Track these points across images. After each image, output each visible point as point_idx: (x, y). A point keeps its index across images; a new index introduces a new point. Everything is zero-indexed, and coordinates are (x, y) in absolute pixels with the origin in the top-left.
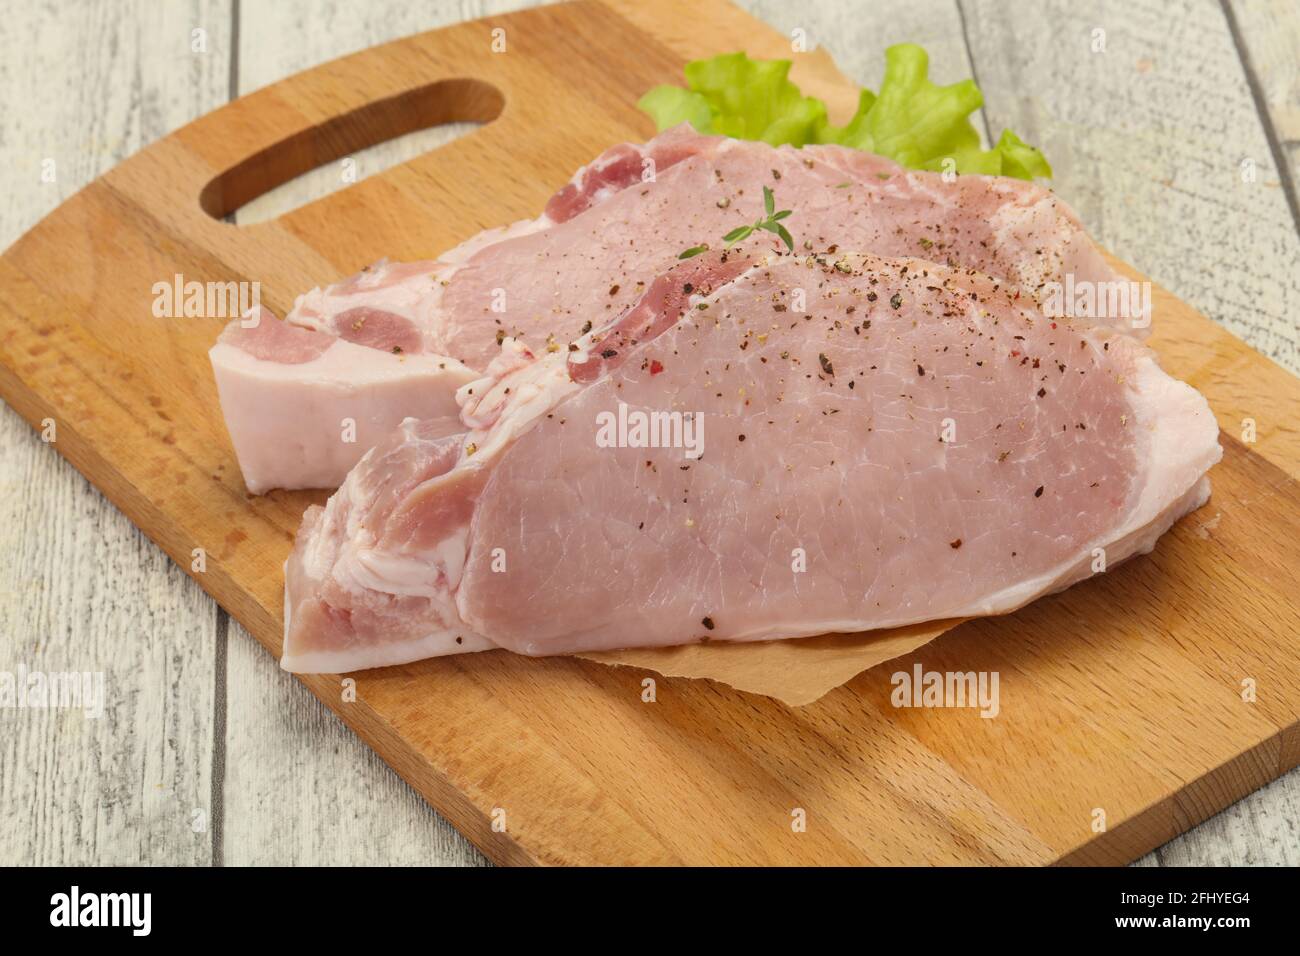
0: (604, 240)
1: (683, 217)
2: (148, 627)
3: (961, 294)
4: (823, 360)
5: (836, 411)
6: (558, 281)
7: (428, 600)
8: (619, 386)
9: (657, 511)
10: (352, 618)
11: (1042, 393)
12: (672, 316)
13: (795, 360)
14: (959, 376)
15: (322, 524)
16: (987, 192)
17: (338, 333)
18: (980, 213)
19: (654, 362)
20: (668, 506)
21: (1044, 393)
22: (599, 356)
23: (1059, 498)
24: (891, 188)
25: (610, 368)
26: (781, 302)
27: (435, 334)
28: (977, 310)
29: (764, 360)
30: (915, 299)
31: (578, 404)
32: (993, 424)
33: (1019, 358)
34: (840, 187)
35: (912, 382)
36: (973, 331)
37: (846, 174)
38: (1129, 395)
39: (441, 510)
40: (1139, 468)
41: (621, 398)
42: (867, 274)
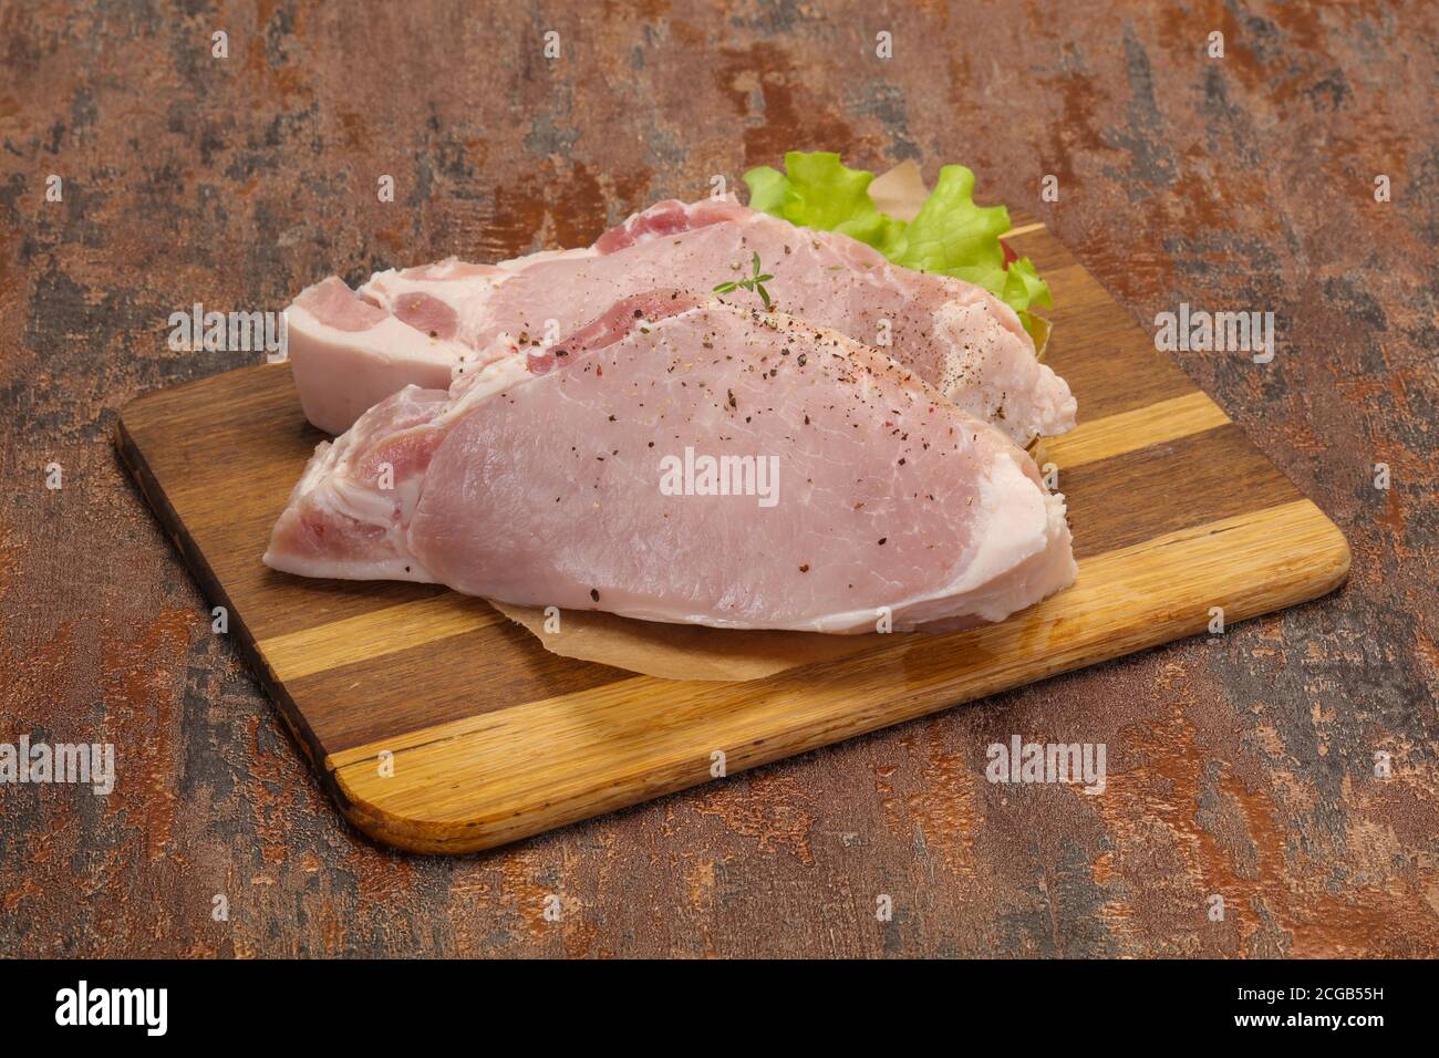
3: (859, 366)
4: (730, 395)
5: (730, 438)
7: (385, 529)
8: (564, 381)
9: (574, 489)
10: (325, 534)
12: (618, 332)
13: (709, 390)
14: (835, 432)
16: (939, 290)
17: (394, 311)
18: (930, 307)
20: (582, 488)
21: (904, 462)
22: (554, 354)
23: (899, 550)
25: (560, 366)
26: (710, 342)
27: (472, 326)
28: (869, 382)
29: (684, 384)
30: (819, 362)
31: (528, 389)
32: (855, 478)
33: (891, 429)
35: (798, 428)
36: (858, 398)
38: (982, 482)
40: (973, 543)
41: (563, 390)
42: (789, 333)
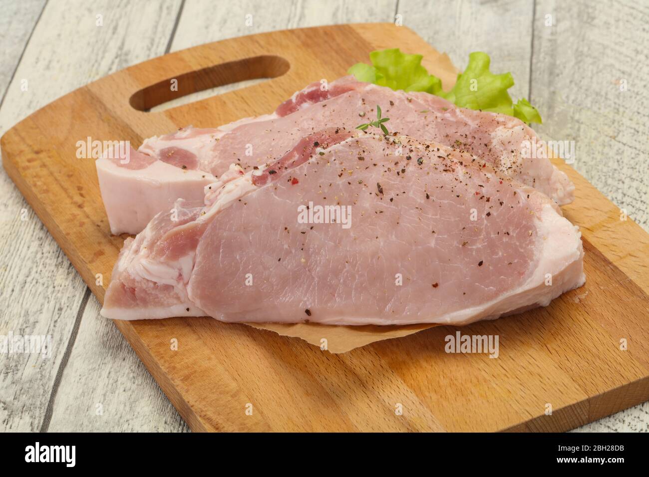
0: (300, 127)
1: (341, 120)
2: (51, 293)
3: (455, 161)
4: (379, 186)
5: (382, 212)
6: (273, 144)
7: (173, 287)
8: (276, 189)
9: (288, 253)
10: (136, 292)
11: (489, 214)
12: (306, 156)
13: (365, 185)
14: (446, 202)
15: (132, 247)
16: (493, 120)
17: (160, 158)
18: (487, 130)
19: (294, 179)
20: (293, 251)
21: (490, 214)
22: (268, 173)
23: (490, 267)
24: (448, 115)
25: (273, 180)
26: (362, 156)
27: (206, 163)
28: (462, 170)
29: (349, 183)
30: (430, 161)
31: (254, 196)
32: (461, 227)
33: (479, 196)
34: (421, 112)
35: (423, 202)
36: (457, 180)
37: (427, 107)
38: (536, 222)
39: (182, 242)
40: (535, 258)
41: (276, 195)
42: (409, 147)
